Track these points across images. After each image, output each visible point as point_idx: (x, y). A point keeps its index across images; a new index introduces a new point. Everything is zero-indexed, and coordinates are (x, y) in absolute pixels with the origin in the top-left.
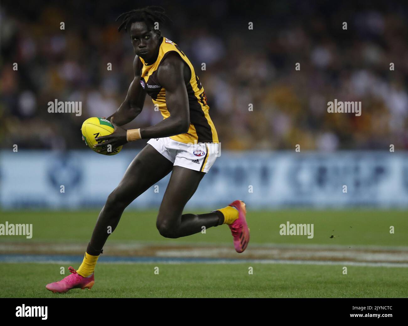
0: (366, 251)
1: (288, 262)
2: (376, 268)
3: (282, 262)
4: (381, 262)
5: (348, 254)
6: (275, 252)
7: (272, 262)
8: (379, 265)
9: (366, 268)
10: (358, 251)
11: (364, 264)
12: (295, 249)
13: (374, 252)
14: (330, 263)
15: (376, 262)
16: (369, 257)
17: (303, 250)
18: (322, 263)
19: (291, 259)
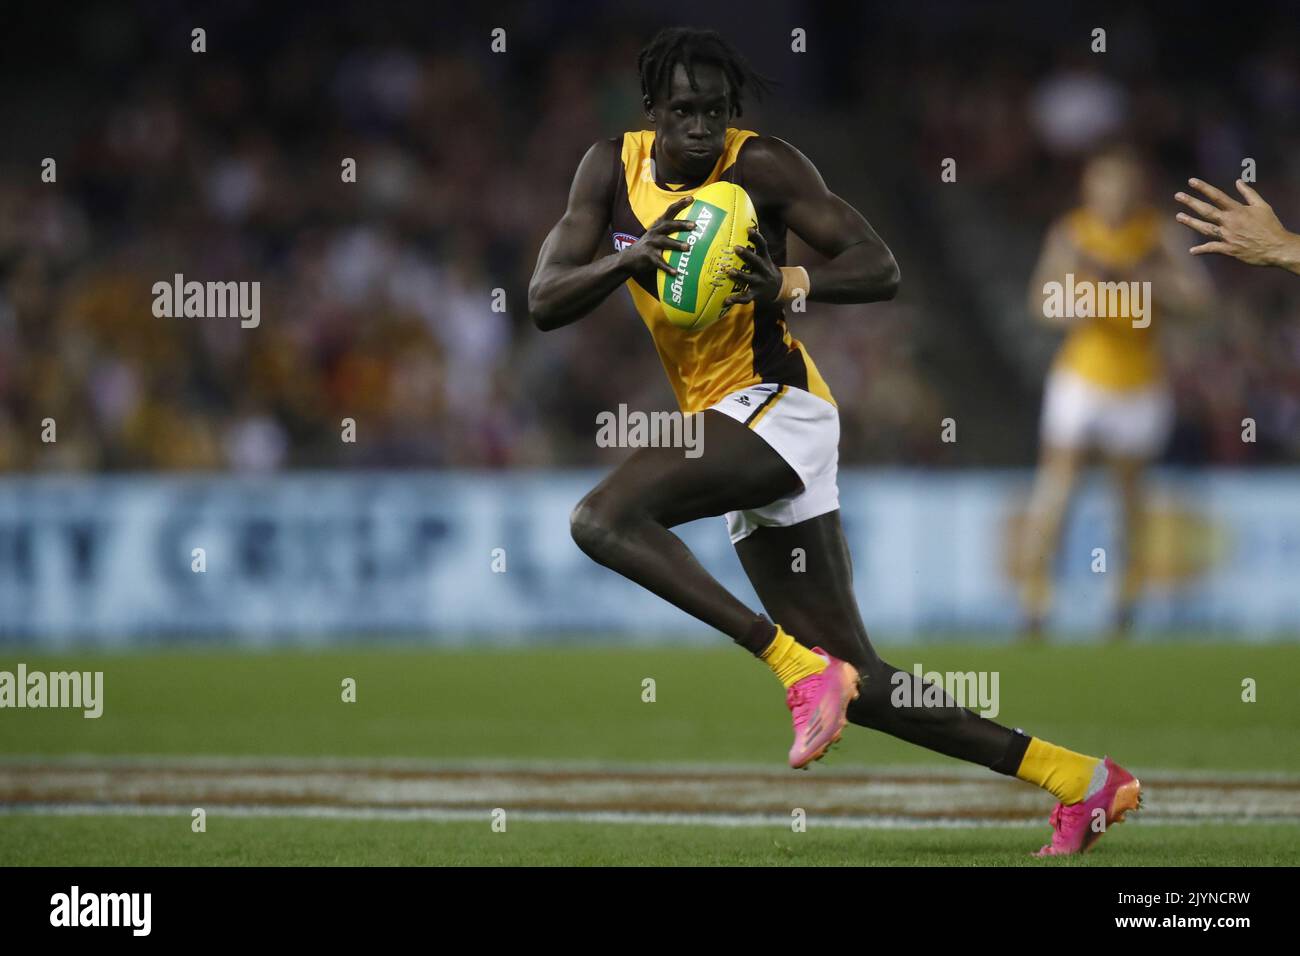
0: (375, 774)
1: (139, 811)
2: (404, 826)
3: (119, 811)
4: (420, 805)
5: (320, 784)
6: (98, 782)
7: (88, 811)
8: (414, 815)
9: (374, 825)
10: (350, 772)
11: (368, 814)
12: (159, 771)
13: (399, 775)
14: (266, 812)
15: (404, 806)
16: (385, 791)
17: (180, 772)
18: (240, 812)
19: (145, 800)
